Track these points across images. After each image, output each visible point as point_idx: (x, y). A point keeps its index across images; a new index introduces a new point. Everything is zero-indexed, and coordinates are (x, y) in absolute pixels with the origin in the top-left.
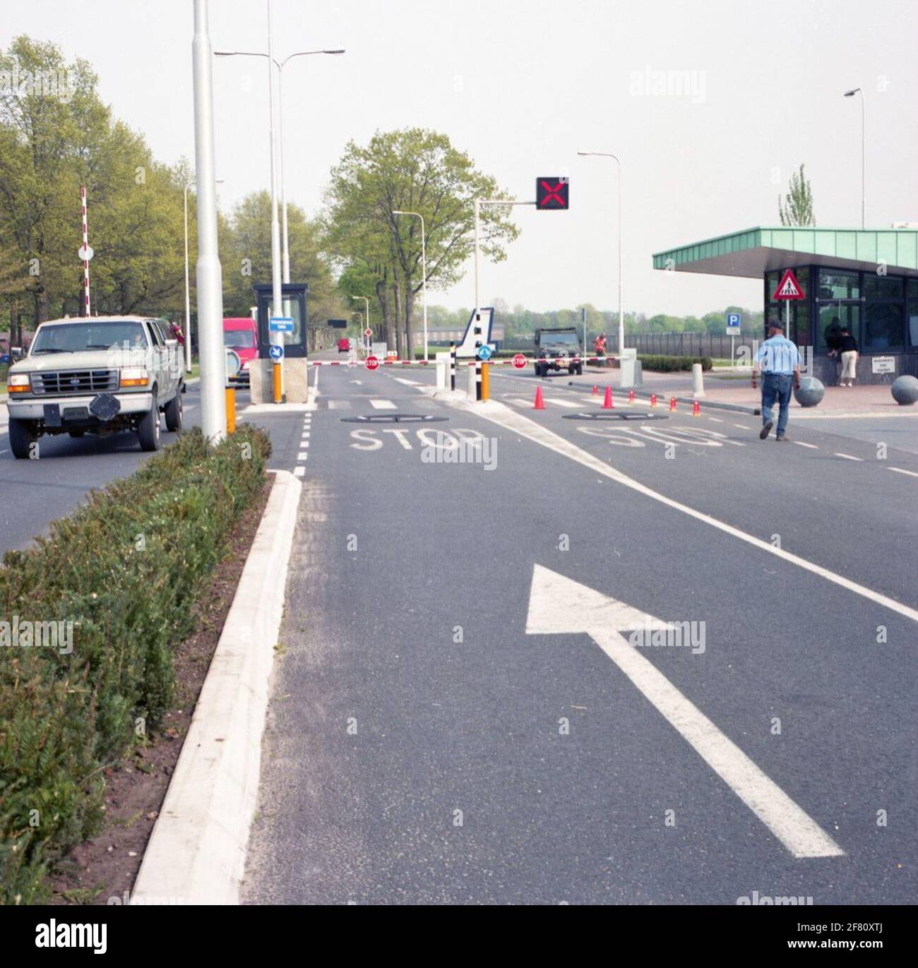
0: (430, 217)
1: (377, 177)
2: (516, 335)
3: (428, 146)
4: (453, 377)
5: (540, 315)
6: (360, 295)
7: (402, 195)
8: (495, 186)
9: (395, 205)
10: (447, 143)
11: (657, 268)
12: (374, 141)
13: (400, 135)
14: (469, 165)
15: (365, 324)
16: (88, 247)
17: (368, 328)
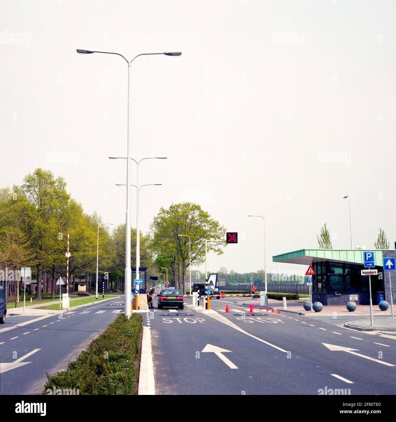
0: (193, 237)
1: (172, 221)
2: (231, 284)
3: (192, 209)
4: (198, 301)
5: (241, 275)
6: (164, 267)
7: (182, 228)
8: (218, 225)
9: (179, 232)
10: (200, 208)
11: (274, 261)
12: (171, 207)
13: (181, 205)
14: (208, 216)
15: (166, 279)
16: (69, 253)
17: (167, 281)
